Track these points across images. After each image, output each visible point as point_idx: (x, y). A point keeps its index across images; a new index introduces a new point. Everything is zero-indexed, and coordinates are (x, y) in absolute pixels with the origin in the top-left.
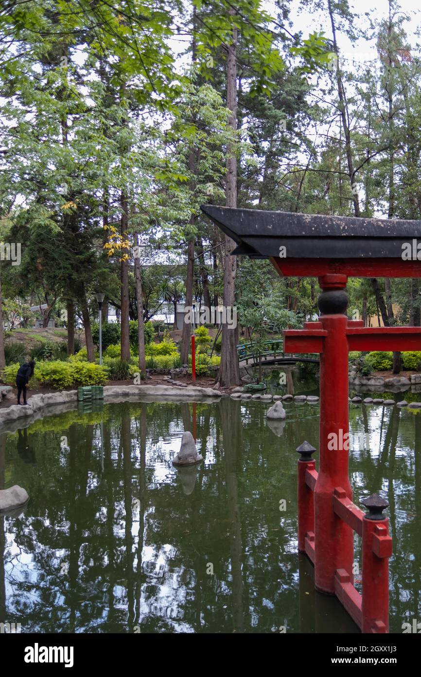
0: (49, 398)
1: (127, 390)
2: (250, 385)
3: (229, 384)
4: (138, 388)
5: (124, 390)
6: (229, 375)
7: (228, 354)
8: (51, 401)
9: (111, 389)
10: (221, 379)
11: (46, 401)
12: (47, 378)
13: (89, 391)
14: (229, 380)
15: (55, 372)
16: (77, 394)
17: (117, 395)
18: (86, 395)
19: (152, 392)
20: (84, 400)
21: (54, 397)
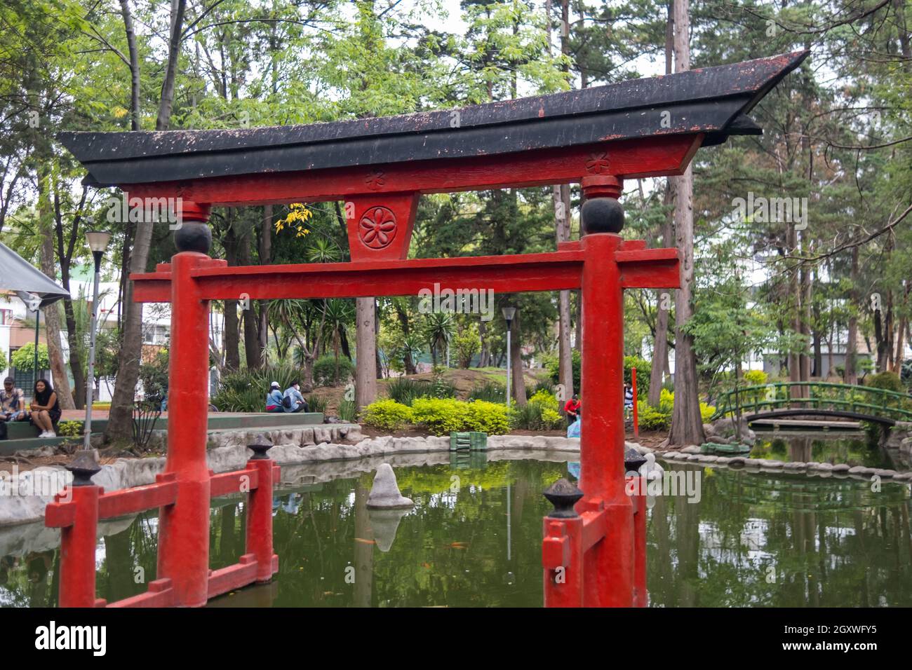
0: (404, 443)
1: (531, 443)
2: (711, 443)
3: (683, 442)
4: (545, 440)
5: (527, 441)
6: (682, 428)
7: (681, 396)
8: (406, 447)
9: (509, 439)
10: (672, 434)
11: (398, 447)
12: (421, 419)
13: (466, 438)
14: (682, 435)
15: (432, 412)
16: (448, 441)
17: (516, 449)
18: (461, 443)
19: (560, 447)
20: (459, 451)
21: (412, 443)
